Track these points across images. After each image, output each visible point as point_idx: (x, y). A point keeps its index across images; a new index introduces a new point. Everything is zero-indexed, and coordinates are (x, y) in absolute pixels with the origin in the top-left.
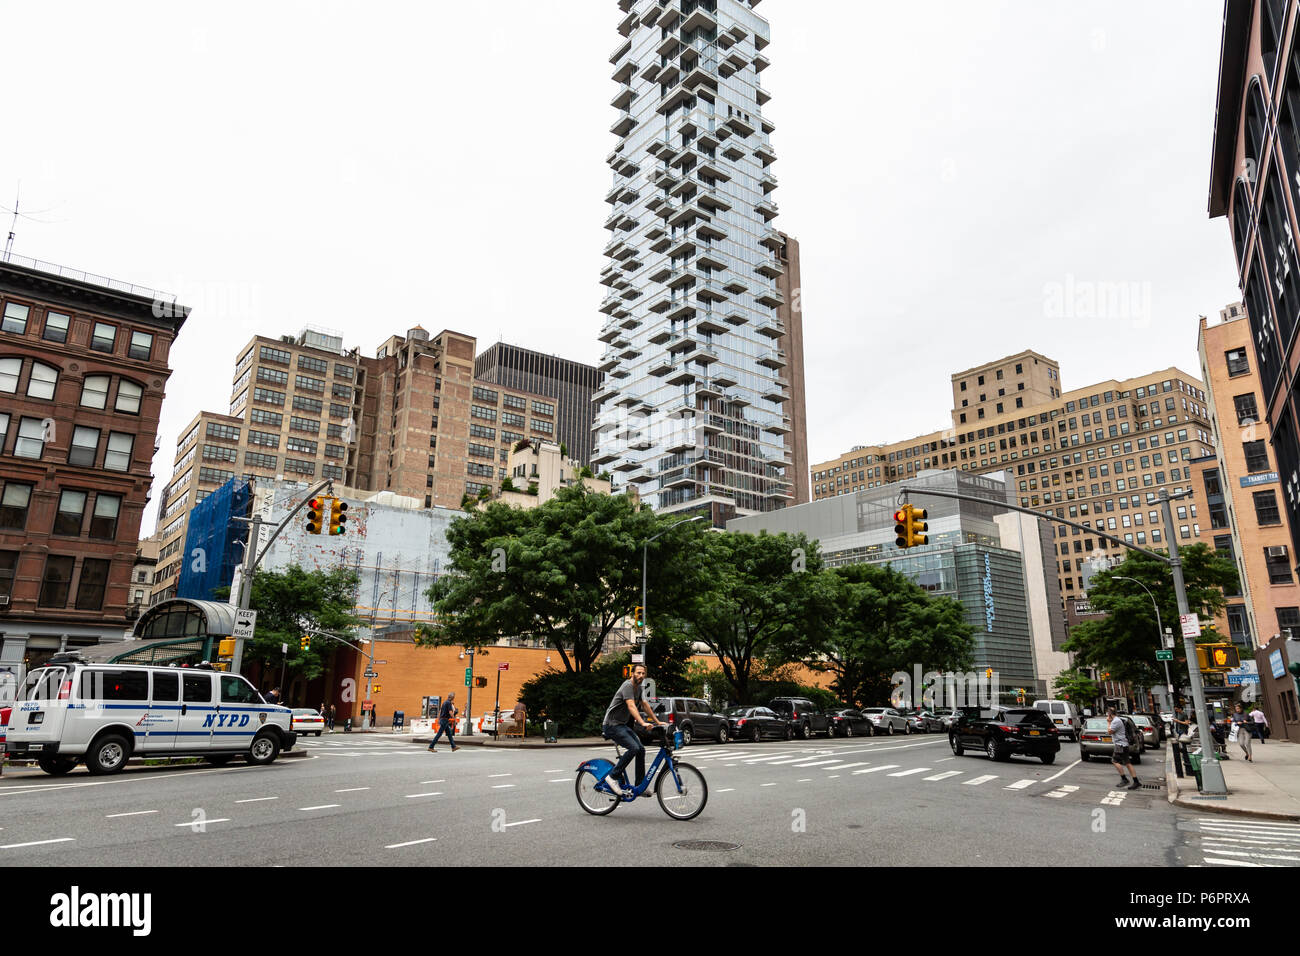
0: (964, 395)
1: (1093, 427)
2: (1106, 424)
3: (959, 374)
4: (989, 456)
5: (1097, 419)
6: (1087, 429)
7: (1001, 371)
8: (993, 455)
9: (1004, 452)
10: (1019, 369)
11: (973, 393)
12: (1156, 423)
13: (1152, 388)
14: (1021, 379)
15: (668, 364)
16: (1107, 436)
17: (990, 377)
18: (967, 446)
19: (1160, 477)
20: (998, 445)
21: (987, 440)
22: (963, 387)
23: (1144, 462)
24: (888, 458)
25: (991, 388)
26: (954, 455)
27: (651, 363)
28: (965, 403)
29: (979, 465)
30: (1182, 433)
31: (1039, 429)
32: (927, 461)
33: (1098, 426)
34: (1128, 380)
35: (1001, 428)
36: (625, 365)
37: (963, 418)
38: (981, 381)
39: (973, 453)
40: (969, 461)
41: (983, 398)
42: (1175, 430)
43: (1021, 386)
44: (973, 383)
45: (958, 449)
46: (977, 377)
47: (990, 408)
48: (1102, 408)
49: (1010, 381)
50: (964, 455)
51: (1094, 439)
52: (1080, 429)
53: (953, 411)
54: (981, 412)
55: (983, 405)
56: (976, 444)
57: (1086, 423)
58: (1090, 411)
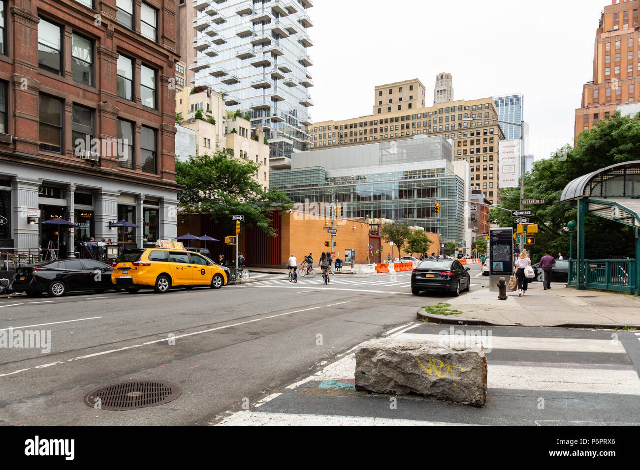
0: (381, 99)
1: (450, 122)
2: (457, 122)
3: (379, 87)
4: (395, 132)
5: (453, 119)
6: (447, 123)
7: (402, 88)
8: (397, 132)
9: (403, 131)
10: (411, 88)
11: (385, 97)
12: (479, 124)
13: (480, 106)
14: (411, 93)
15: (251, 52)
16: (456, 128)
17: (396, 90)
18: (384, 126)
19: (478, 150)
20: (400, 127)
21: (394, 124)
22: (381, 94)
23: (472, 142)
24: (339, 127)
25: (395, 96)
26: (376, 129)
27: (237, 50)
28: (381, 103)
29: (389, 137)
30: (492, 130)
31: (422, 120)
32: (361, 132)
33: (453, 122)
34: (469, 101)
35: (403, 118)
36: (213, 48)
37: (379, 111)
38: (391, 92)
39: (386, 130)
40: (384, 133)
41: (391, 101)
42: (488, 128)
43: (411, 98)
44: (386, 93)
45: (379, 127)
46: (388, 89)
47: (394, 107)
48: (456, 114)
49: (406, 93)
50: (381, 130)
51: (450, 129)
52: (444, 123)
53: (374, 106)
54: (389, 109)
55: (391, 105)
56: (389, 125)
57: (447, 120)
58: (450, 114)
